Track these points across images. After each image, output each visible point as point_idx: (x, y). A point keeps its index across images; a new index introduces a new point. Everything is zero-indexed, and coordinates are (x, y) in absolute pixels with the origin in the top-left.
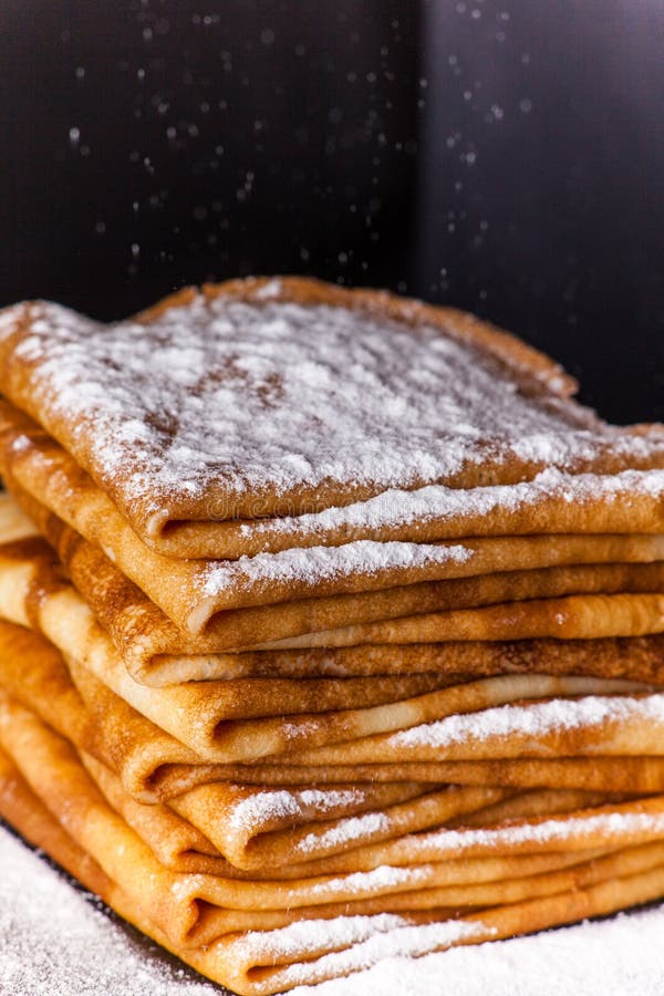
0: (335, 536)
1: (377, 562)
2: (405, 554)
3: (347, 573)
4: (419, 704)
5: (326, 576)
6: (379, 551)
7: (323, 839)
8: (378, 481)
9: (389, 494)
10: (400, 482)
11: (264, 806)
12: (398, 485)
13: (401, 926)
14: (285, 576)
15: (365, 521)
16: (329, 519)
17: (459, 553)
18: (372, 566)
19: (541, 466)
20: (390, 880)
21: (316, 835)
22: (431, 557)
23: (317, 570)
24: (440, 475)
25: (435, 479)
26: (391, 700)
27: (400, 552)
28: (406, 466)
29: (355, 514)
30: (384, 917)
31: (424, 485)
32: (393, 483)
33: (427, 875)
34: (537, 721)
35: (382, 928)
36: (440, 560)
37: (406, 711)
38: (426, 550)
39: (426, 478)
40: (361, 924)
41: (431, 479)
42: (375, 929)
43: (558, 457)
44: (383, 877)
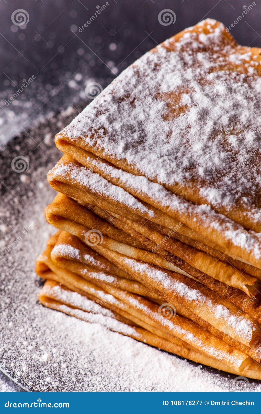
0: (114, 180)
1: (119, 198)
2: (131, 202)
3: (106, 196)
4: (137, 252)
5: (98, 192)
6: (122, 195)
7: (89, 274)
8: (141, 171)
9: (142, 177)
10: (149, 176)
11: (66, 250)
12: (147, 177)
13: (112, 318)
14: (83, 183)
15: (125, 182)
16: (115, 173)
17: (151, 213)
18: (116, 199)
19: (206, 202)
20: (111, 301)
21: (88, 271)
22: (139, 208)
23: (96, 188)
24: (164, 183)
25: (162, 183)
26: (129, 244)
27: (129, 200)
28: (154, 171)
29: (125, 177)
30: (107, 311)
31: (157, 183)
32: (146, 175)
33: (125, 308)
34: (169, 285)
35: (104, 314)
36: (142, 211)
37: (131, 252)
38: (140, 205)
39: (159, 180)
40: (97, 308)
41: (160, 182)
42: (101, 312)
43: (214, 202)
44: (109, 299)
